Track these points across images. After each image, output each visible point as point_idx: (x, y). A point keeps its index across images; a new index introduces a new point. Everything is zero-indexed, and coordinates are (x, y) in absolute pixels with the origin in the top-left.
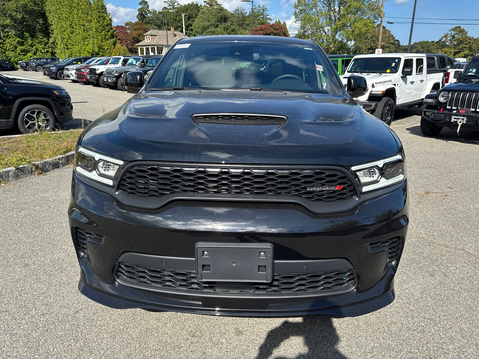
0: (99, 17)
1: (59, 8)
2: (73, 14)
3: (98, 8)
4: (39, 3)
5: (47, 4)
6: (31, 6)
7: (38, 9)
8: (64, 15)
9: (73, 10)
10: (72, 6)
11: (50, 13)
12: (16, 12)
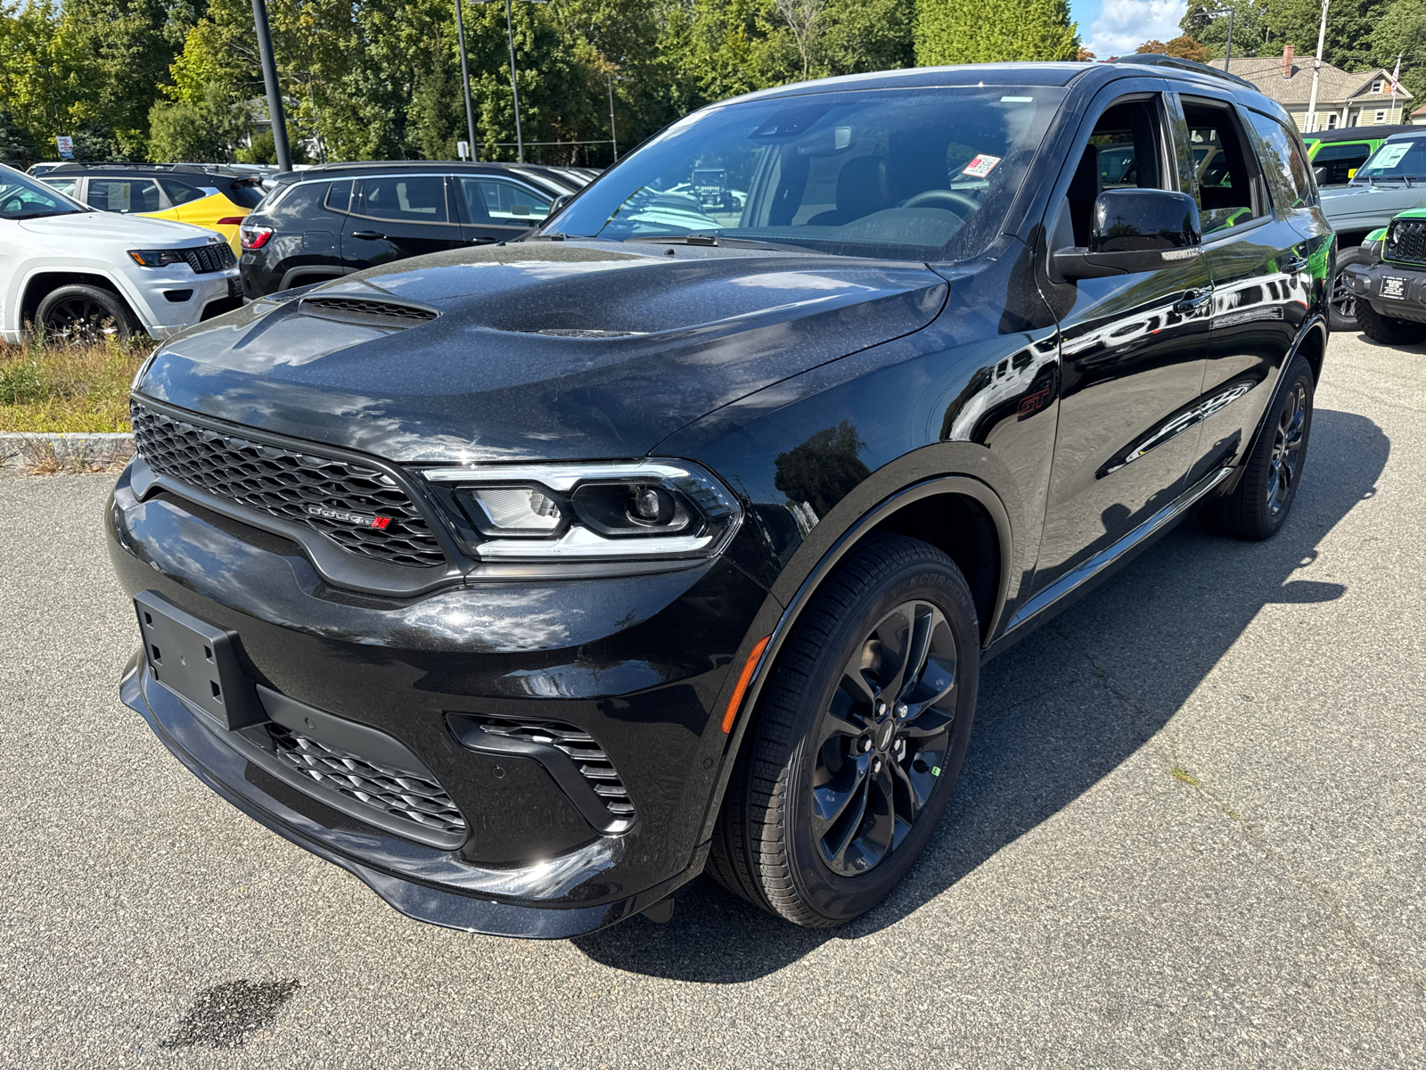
0: (1044, 39)
1: (948, 27)
2: (979, 38)
3: (1044, 13)
4: (903, 18)
5: (920, 20)
6: (882, 29)
7: (898, 34)
8: (954, 44)
9: (980, 28)
10: (979, 17)
11: (925, 42)
12: (846, 49)
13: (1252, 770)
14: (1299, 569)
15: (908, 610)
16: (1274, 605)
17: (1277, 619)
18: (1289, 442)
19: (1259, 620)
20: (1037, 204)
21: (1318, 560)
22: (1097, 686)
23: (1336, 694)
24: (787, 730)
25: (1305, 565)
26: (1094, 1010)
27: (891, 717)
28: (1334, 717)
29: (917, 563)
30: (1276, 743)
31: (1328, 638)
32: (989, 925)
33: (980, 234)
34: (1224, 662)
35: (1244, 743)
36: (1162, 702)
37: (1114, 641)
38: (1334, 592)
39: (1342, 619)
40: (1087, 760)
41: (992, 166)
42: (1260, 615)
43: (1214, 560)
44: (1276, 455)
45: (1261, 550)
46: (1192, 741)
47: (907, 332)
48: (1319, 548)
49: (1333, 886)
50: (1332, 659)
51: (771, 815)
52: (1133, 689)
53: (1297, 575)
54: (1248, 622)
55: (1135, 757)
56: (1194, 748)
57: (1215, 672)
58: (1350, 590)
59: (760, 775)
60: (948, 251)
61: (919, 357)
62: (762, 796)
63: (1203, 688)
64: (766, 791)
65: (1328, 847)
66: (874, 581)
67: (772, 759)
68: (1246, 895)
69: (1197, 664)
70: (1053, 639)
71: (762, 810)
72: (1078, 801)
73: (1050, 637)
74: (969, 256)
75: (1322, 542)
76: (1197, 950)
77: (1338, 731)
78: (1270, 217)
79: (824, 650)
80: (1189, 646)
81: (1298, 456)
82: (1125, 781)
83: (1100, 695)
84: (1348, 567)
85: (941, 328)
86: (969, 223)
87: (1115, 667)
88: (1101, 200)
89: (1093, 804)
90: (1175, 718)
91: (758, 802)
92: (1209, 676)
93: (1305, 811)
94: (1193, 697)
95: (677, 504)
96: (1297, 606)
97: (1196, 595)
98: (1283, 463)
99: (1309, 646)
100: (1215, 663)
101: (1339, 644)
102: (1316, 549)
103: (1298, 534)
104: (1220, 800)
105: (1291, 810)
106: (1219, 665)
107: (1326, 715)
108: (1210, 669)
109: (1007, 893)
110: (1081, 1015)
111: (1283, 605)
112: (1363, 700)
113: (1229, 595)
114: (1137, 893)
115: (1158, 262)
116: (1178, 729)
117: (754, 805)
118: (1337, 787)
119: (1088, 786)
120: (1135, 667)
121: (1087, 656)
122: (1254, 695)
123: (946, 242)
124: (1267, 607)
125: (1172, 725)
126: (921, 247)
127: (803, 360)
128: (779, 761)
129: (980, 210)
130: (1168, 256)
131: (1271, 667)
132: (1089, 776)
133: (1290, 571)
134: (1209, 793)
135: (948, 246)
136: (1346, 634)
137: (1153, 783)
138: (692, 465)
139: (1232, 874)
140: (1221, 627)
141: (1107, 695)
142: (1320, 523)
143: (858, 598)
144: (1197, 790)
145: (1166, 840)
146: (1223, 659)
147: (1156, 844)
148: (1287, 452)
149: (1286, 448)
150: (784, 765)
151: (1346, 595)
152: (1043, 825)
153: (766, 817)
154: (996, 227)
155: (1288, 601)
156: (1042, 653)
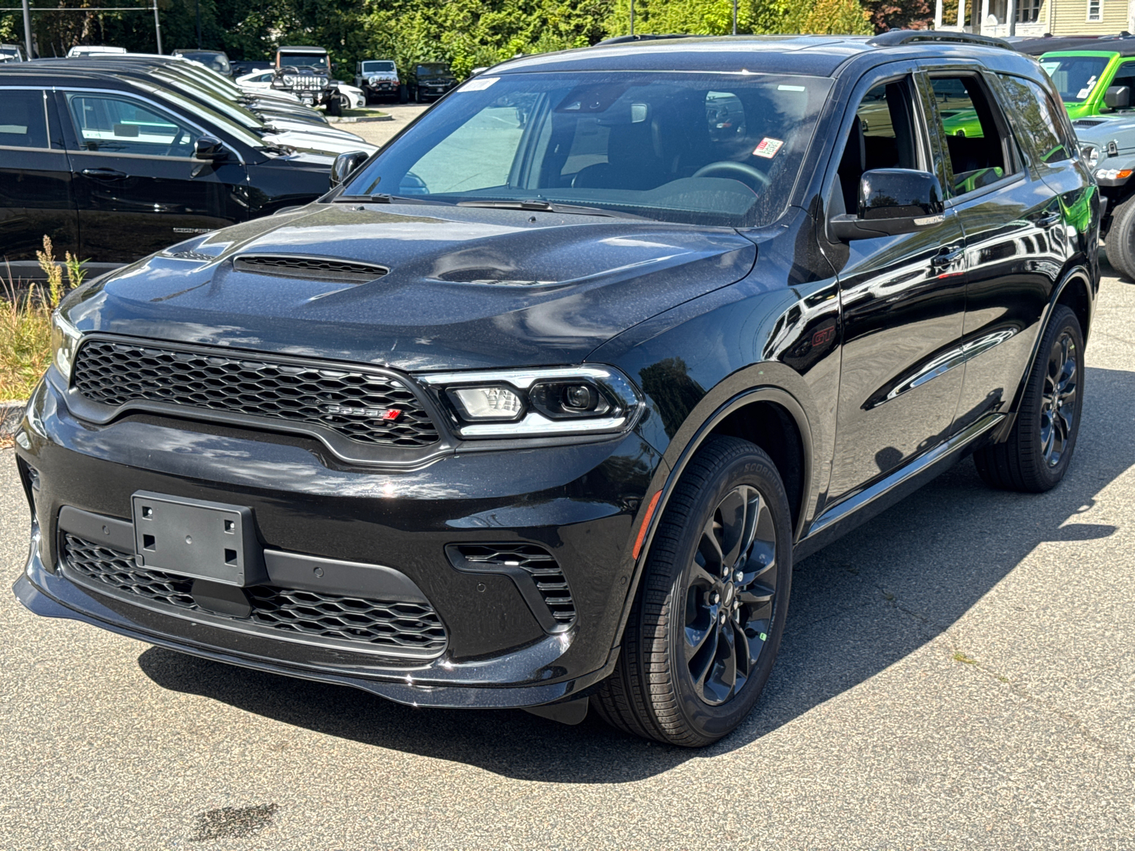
13: (1020, 653)
14: (1076, 515)
15: (744, 491)
16: (1049, 543)
17: (1051, 553)
18: (1062, 392)
19: (1034, 555)
20: (815, 181)
21: (1095, 507)
22: (888, 606)
23: (1096, 604)
24: (670, 566)
25: (1082, 512)
26: (898, 780)
27: (731, 579)
28: (1093, 618)
29: (748, 454)
30: (1042, 636)
31: (1096, 565)
32: (814, 745)
33: (773, 205)
34: (1001, 585)
35: (1015, 637)
36: (944, 615)
37: (901, 574)
38: (1108, 531)
39: (1111, 551)
40: (882, 653)
41: (777, 148)
42: (1035, 551)
43: (995, 509)
44: (1048, 405)
45: (1041, 501)
46: (970, 638)
47: (733, 281)
48: (1097, 498)
49: (1077, 713)
50: (1097, 580)
51: (659, 630)
52: (919, 607)
53: (1073, 520)
54: (1025, 556)
55: (922, 650)
56: (972, 642)
57: (992, 593)
58: (1122, 529)
59: (651, 601)
60: (749, 218)
61: (745, 299)
62: (653, 617)
63: (982, 603)
64: (656, 612)
65: (1076, 694)
66: (722, 464)
67: (660, 588)
68: (1009, 720)
69: (976, 588)
70: (844, 575)
71: (653, 627)
72: (876, 677)
73: (842, 574)
74: (766, 223)
75: (1102, 492)
76: (972, 749)
77: (1095, 627)
78: (1022, 174)
79: (692, 510)
80: (969, 576)
81: (1074, 407)
82: (915, 663)
83: (890, 612)
84: (1122, 512)
85: (756, 279)
86: (763, 196)
87: (902, 592)
88: (865, 178)
89: (890, 677)
90: (956, 624)
91: (650, 622)
92: (987, 595)
93: (1060, 674)
94: (971, 610)
95: (600, 396)
96: (1071, 543)
97: (976, 538)
98: (1058, 414)
99: (1077, 572)
100: (992, 587)
101: (1104, 569)
102: (1094, 498)
103: (1079, 487)
104: (992, 672)
105: (1049, 675)
106: (996, 588)
107: (1086, 617)
108: (988, 590)
109: (825, 728)
110: (889, 783)
111: (1057, 543)
112: (1119, 607)
113: (1008, 537)
114: (926, 724)
115: (912, 227)
116: (959, 632)
117: (646, 625)
118: (1088, 660)
119: (884, 668)
120: (920, 592)
121: (877, 586)
122: (1025, 606)
123: (746, 211)
124: (1043, 545)
125: (953, 629)
126: (726, 214)
127: (668, 300)
128: (665, 589)
129: (771, 186)
130: (920, 222)
131: (1042, 587)
132: (883, 662)
133: (1067, 516)
134: (983, 668)
135: (748, 214)
136: (1112, 562)
137: (937, 664)
138: (613, 369)
139: (1000, 710)
140: (999, 561)
141: (896, 611)
142: (1101, 477)
143: (712, 475)
144: (974, 667)
145: (949, 695)
146: (1000, 583)
147: (940, 698)
148: (1061, 403)
149: (1060, 399)
150: (668, 592)
151: (1117, 533)
152: (849, 691)
153: (657, 632)
154: (784, 199)
155: (1063, 539)
156: (835, 585)
